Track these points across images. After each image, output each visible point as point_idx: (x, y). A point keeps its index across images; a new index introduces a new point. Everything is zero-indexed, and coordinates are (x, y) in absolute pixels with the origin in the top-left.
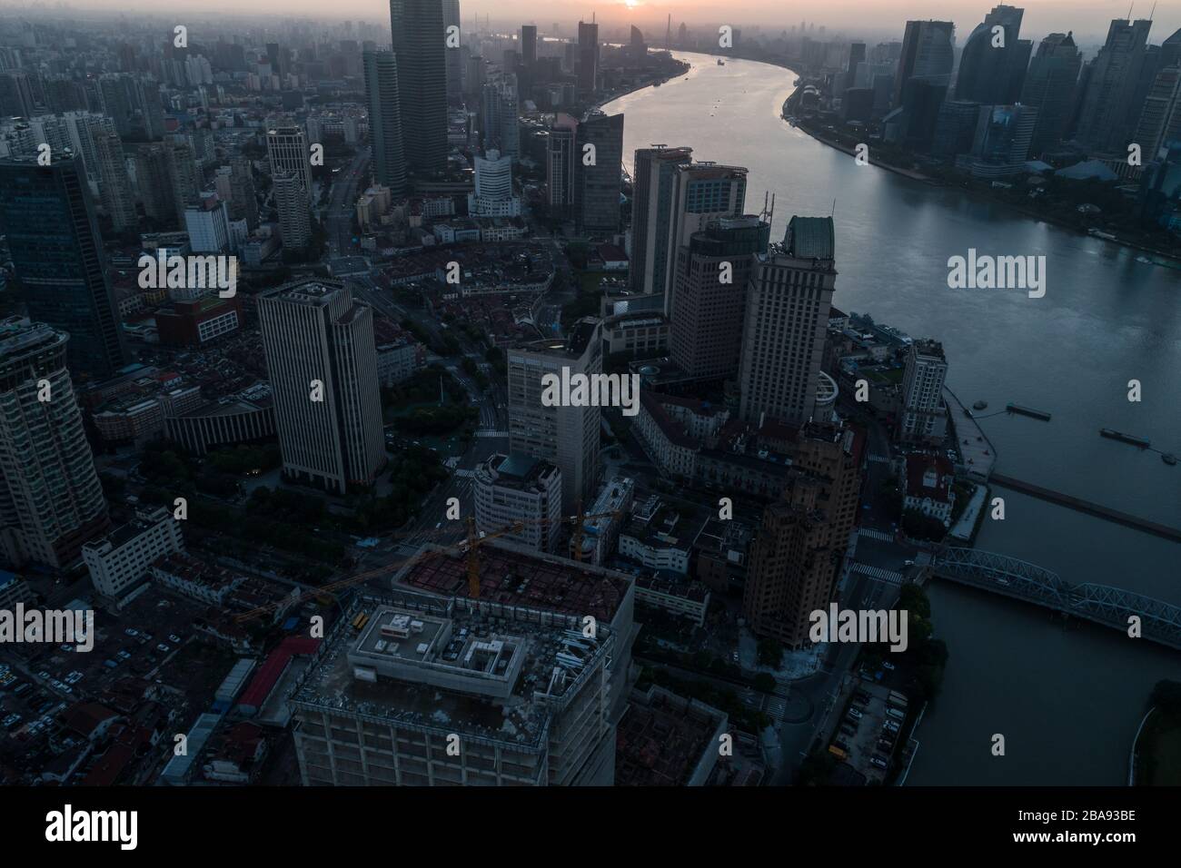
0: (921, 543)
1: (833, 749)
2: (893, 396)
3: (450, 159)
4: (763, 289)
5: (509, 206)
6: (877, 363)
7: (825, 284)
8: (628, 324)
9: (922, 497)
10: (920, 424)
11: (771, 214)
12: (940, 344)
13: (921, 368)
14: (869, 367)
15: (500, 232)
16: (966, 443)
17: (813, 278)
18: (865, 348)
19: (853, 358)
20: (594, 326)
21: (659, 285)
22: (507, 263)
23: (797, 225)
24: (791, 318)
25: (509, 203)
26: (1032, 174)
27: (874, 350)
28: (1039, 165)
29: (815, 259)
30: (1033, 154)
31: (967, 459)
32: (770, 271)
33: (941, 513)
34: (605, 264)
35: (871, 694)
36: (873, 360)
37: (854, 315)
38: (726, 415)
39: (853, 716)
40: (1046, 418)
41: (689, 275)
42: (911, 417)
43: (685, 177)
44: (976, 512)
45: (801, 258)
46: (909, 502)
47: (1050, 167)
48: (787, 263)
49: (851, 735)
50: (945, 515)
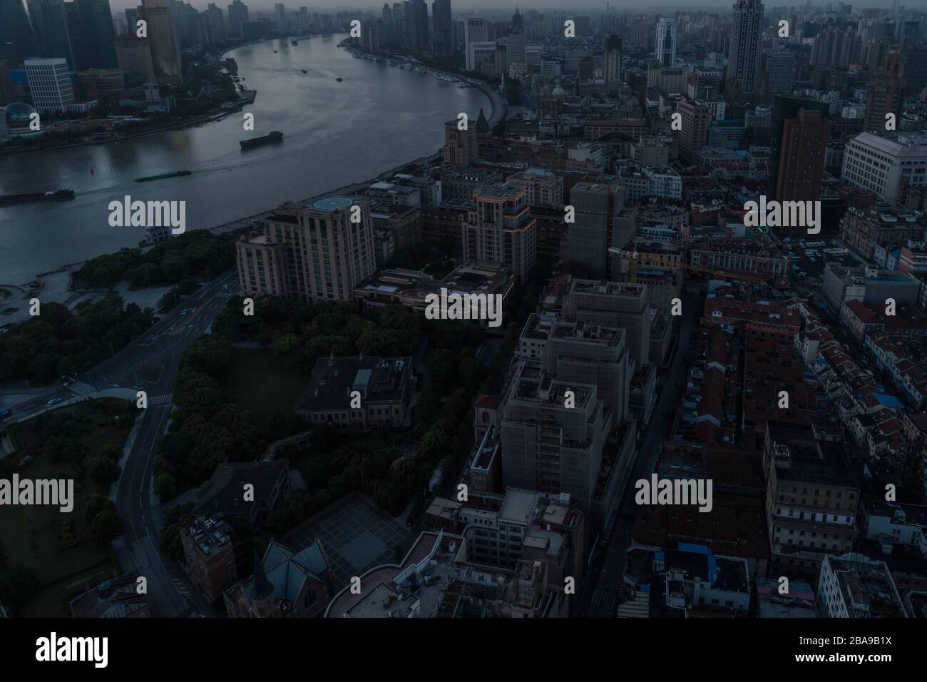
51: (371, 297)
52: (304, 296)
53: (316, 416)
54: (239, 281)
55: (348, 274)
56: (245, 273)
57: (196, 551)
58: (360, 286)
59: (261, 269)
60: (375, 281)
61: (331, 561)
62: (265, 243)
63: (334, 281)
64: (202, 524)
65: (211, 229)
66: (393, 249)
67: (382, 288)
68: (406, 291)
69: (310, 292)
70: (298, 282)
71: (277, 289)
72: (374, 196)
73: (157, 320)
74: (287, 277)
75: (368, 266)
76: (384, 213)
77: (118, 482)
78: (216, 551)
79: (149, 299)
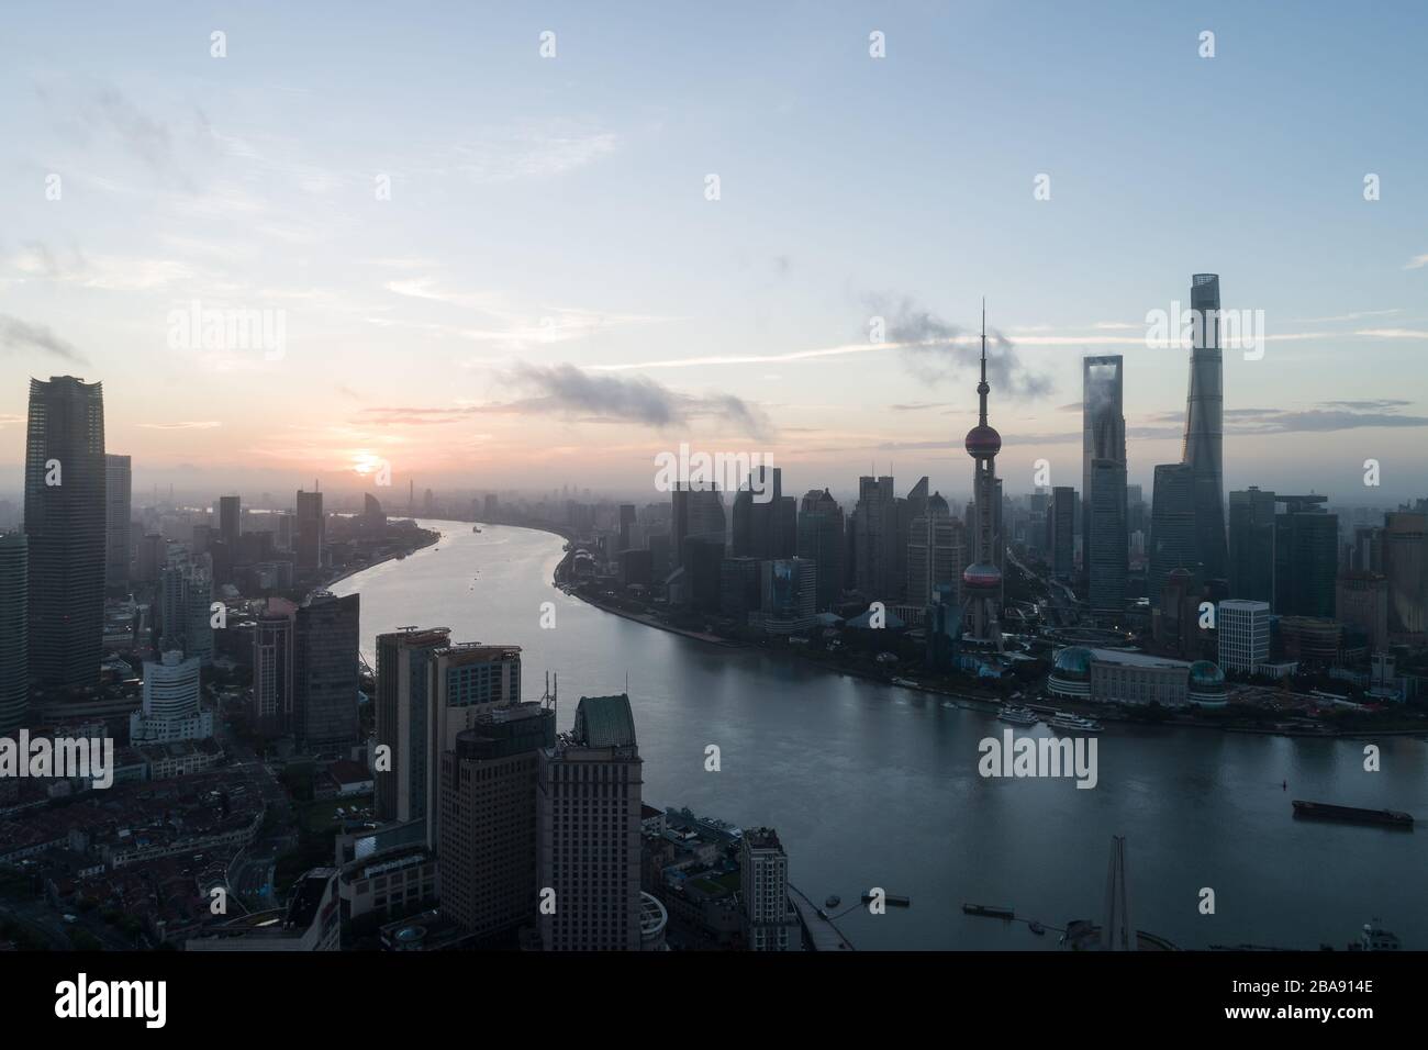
2: (733, 909)
3: (104, 668)
4: (556, 794)
5: (196, 725)
6: (709, 868)
7: (630, 777)
8: (378, 869)
10: (772, 940)
11: (554, 698)
12: (774, 831)
13: (758, 866)
14: (699, 876)
15: (181, 763)
17: (615, 772)
18: (689, 851)
19: (677, 867)
20: (325, 881)
21: (417, 807)
22: (190, 807)
23: (586, 708)
24: (595, 827)
25: (196, 720)
26: (826, 627)
27: (701, 853)
28: (830, 618)
29: (614, 747)
30: (822, 606)
32: (561, 768)
34: (340, 789)
36: (702, 865)
37: (670, 810)
40: (906, 904)
41: (457, 789)
42: (759, 933)
43: (443, 663)
45: (597, 748)
47: (840, 618)
48: (581, 756)
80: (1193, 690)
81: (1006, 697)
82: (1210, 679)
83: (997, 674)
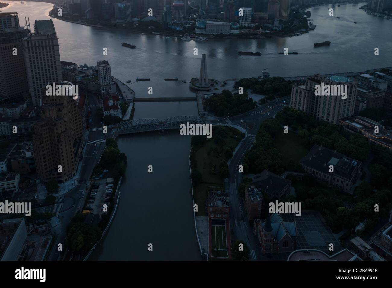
0: (113, 126)
1: (84, 212)
2: (96, 84)
4: (29, 51)
6: (90, 76)
7: (55, 44)
9: (109, 110)
10: (107, 90)
12: (107, 61)
13: (101, 69)
14: (87, 78)
16: (124, 92)
18: (84, 72)
19: (80, 76)
26: (134, 22)
27: (87, 72)
28: (136, 20)
29: (48, 35)
30: (134, 17)
31: (125, 97)
33: (118, 114)
35: (99, 184)
36: (88, 75)
37: (81, 65)
38: (25, 106)
39: (93, 195)
40: (149, 80)
42: (103, 88)
44: (130, 111)
45: (42, 35)
46: (105, 113)
47: (139, 19)
48: (36, 38)
49: (92, 203)
50: (119, 114)
51: (348, 126)
52: (315, 116)
53: (308, 169)
54: (290, 101)
55: (339, 112)
56: (293, 99)
57: (249, 198)
58: (344, 119)
59: (300, 99)
60: (352, 119)
61: (298, 234)
62: (304, 88)
63: (331, 114)
64: (253, 189)
65: (285, 78)
66: (365, 107)
67: (354, 124)
68: (367, 129)
69: (319, 115)
70: (315, 109)
71: (305, 109)
72: (361, 80)
73: (257, 106)
74: (310, 105)
75: (349, 111)
76: (364, 89)
77: (231, 159)
78: (255, 202)
79: (257, 98)
80: (232, 30)
81: (183, 35)
82: (235, 27)
83: (182, 29)
